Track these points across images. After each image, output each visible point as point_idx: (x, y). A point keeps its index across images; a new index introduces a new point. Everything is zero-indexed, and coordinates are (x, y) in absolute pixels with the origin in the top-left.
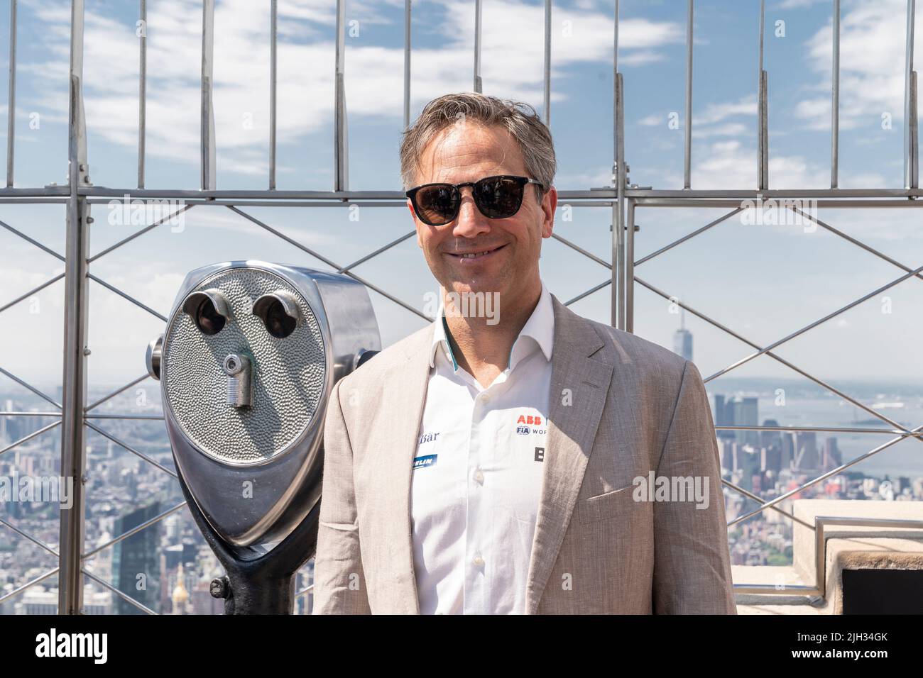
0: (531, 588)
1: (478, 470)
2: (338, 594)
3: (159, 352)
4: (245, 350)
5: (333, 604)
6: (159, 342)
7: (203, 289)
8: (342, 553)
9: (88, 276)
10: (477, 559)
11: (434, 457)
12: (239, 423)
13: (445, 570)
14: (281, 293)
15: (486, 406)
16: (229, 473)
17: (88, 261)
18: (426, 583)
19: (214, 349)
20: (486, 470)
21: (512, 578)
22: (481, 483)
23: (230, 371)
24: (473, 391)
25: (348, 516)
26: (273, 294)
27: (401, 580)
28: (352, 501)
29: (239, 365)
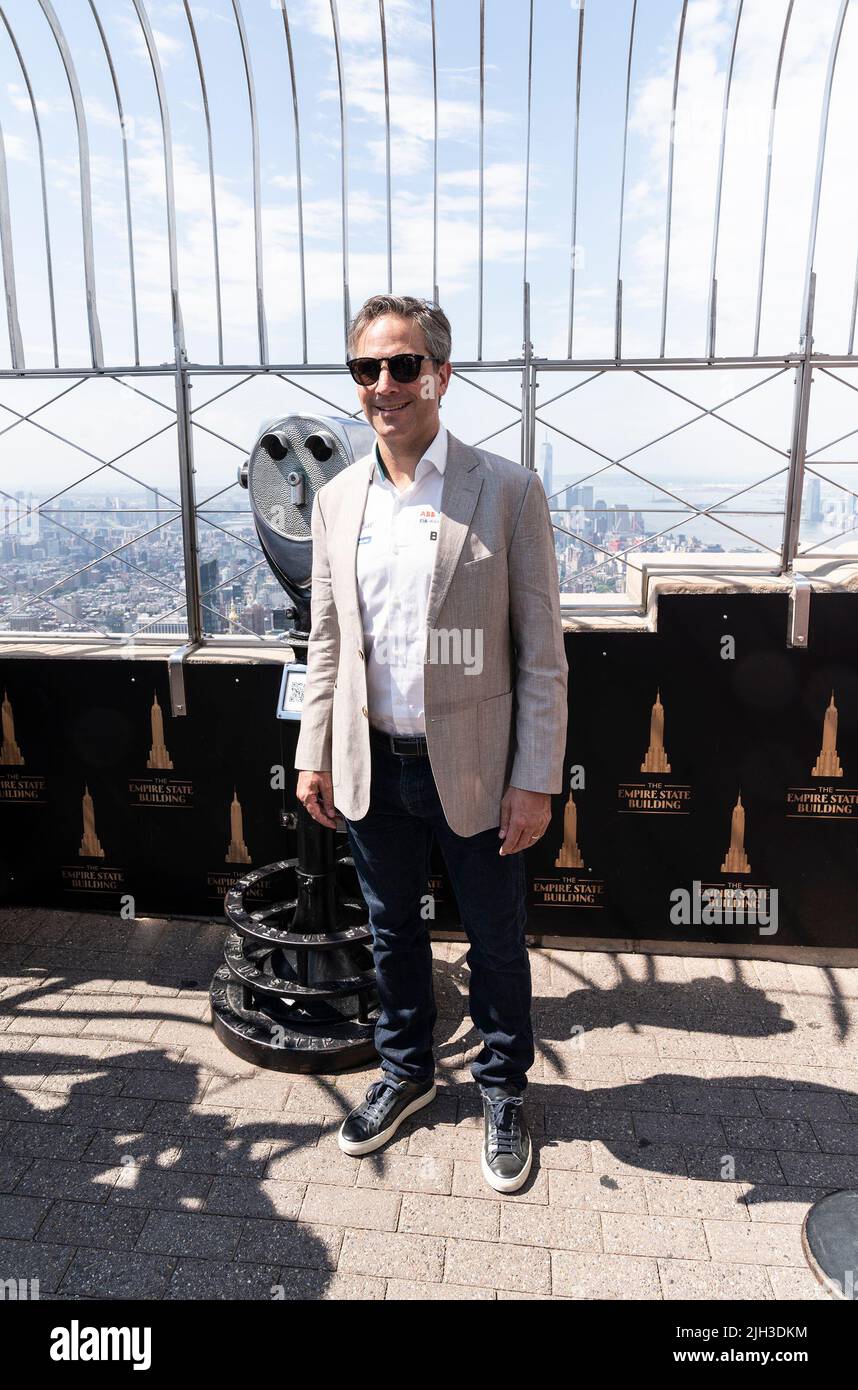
0: (428, 620)
1: (396, 546)
2: (325, 621)
3: (246, 471)
4: (300, 469)
5: (322, 626)
6: (246, 465)
7: (272, 431)
8: (325, 596)
9: (191, 422)
10: (396, 601)
11: (370, 538)
12: (299, 515)
13: (378, 608)
14: (321, 433)
15: (401, 504)
16: (294, 545)
17: (191, 413)
18: (366, 617)
19: (281, 470)
20: (401, 546)
21: (417, 613)
22: (397, 554)
23: (292, 483)
24: (394, 495)
25: (328, 574)
26: (317, 434)
27: (352, 614)
28: (328, 565)
29: (298, 479)
